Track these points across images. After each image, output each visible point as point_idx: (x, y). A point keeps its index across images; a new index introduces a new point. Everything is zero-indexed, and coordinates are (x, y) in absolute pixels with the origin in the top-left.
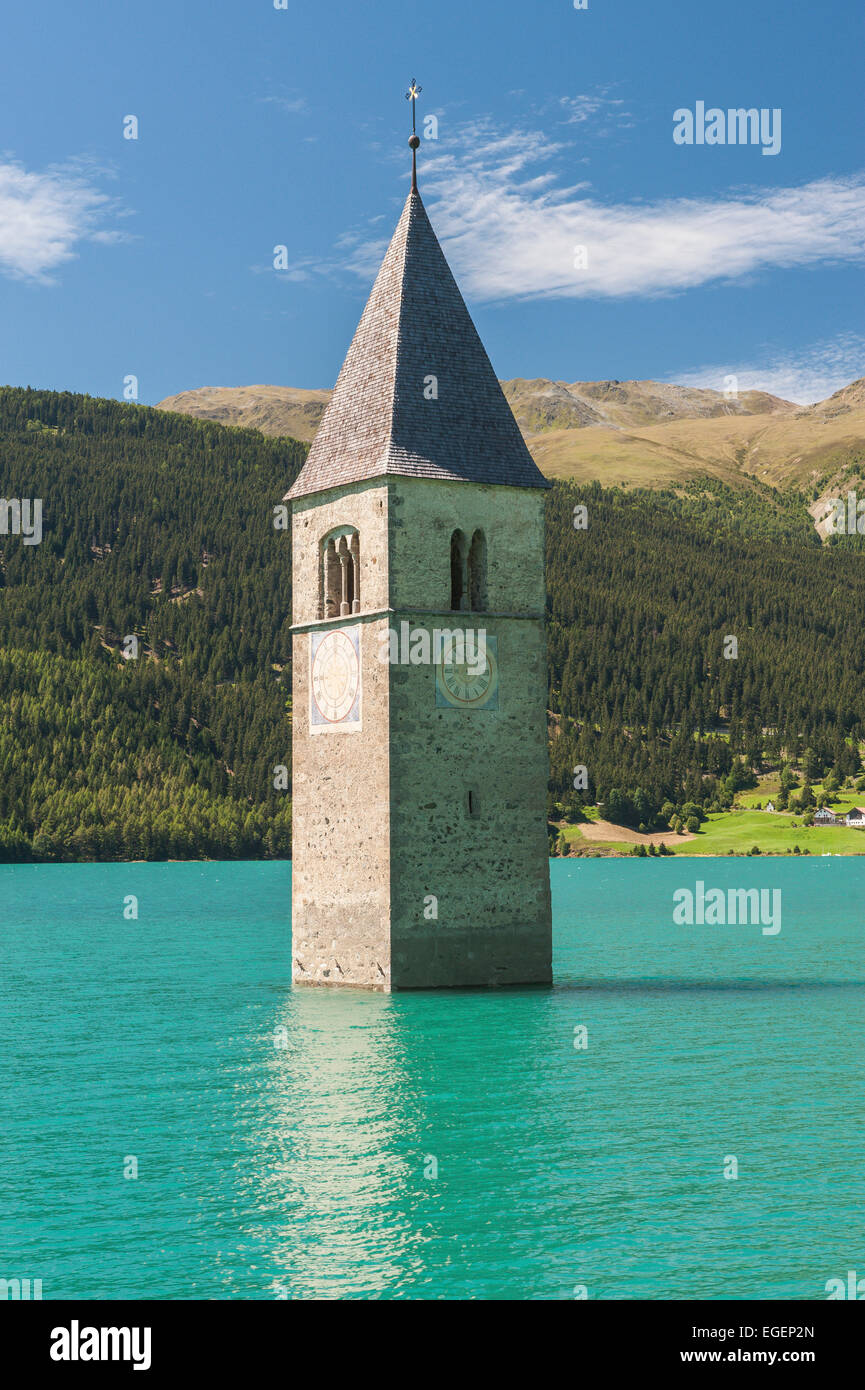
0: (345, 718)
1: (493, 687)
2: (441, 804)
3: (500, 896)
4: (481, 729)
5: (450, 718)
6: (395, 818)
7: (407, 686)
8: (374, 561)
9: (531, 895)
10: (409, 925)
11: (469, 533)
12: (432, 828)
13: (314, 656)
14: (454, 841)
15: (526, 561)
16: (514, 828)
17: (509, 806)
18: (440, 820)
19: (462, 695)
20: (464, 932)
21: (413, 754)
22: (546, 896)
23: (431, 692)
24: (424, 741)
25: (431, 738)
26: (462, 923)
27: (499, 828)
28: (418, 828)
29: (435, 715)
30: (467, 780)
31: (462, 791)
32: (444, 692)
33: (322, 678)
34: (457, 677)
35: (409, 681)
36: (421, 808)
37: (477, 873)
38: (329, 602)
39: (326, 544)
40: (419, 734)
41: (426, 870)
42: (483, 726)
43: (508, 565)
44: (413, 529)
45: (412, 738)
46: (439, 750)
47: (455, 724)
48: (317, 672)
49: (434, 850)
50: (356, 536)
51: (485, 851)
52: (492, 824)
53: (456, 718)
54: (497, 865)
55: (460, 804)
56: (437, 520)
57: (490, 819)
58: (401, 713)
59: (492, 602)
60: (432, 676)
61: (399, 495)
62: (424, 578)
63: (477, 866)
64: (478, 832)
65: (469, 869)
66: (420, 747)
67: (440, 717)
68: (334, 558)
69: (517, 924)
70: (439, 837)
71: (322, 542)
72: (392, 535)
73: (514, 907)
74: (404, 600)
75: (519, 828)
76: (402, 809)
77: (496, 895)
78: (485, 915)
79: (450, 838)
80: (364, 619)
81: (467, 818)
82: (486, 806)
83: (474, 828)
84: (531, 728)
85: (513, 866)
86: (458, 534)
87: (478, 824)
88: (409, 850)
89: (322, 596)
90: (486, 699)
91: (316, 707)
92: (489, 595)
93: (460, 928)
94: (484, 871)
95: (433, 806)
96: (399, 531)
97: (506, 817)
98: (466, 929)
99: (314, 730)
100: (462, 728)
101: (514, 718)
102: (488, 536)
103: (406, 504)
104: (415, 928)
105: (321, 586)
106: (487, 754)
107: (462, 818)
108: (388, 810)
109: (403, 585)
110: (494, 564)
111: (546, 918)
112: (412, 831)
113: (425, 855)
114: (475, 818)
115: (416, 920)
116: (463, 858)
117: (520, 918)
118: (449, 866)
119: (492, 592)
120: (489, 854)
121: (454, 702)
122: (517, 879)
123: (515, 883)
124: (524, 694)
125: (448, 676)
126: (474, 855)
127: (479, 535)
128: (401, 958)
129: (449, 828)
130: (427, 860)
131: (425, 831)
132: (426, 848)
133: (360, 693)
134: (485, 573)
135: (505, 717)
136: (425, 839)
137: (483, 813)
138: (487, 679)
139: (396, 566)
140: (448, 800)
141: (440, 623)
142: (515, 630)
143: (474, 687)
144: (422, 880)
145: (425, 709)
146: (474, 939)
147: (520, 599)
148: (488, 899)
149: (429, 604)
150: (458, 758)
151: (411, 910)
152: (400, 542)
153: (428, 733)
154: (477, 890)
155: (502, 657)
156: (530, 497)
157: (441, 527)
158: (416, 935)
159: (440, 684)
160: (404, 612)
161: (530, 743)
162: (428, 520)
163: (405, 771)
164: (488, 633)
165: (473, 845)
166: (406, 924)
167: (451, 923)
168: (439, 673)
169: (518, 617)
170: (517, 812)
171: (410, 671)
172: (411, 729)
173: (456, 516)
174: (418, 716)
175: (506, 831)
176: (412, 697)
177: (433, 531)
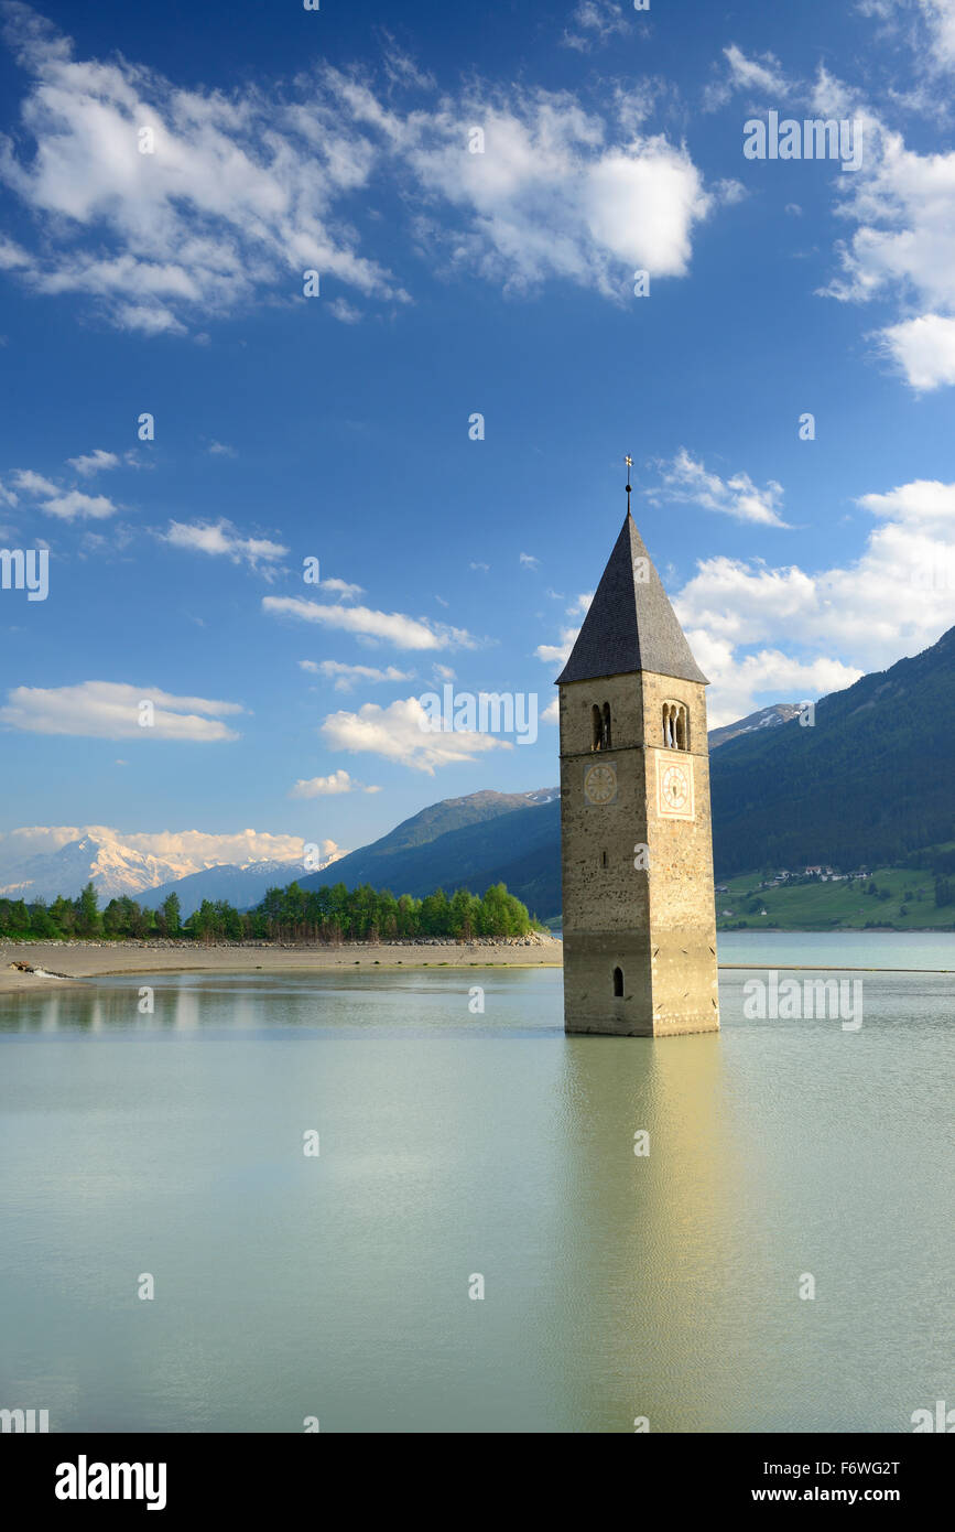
1: (614, 791)
2: (588, 861)
3: (621, 913)
4: (609, 816)
5: (592, 812)
7: (570, 796)
9: (638, 912)
10: (573, 928)
11: (601, 705)
12: (584, 874)
14: (595, 881)
15: (632, 715)
16: (628, 872)
17: (625, 860)
18: (588, 870)
19: (598, 798)
20: (601, 933)
21: (573, 834)
22: (647, 912)
23: (581, 799)
24: (579, 826)
25: (582, 824)
26: (600, 928)
27: (620, 872)
28: (576, 875)
29: (584, 811)
30: (602, 846)
31: (598, 853)
32: (590, 797)
34: (595, 788)
35: (570, 794)
36: (577, 863)
37: (608, 901)
40: (576, 823)
41: (580, 897)
42: (610, 814)
43: (623, 719)
44: (571, 710)
45: (572, 825)
46: (586, 830)
47: (595, 815)
49: (585, 886)
51: (612, 886)
52: (615, 871)
53: (595, 811)
54: (618, 894)
55: (598, 860)
56: (584, 702)
57: (614, 868)
58: (567, 812)
59: (613, 742)
60: (582, 789)
61: (564, 693)
62: (577, 737)
63: (607, 895)
64: (608, 875)
65: (603, 897)
66: (577, 829)
67: (587, 812)
69: (630, 929)
70: (587, 879)
73: (628, 919)
74: (567, 750)
75: (631, 872)
76: (567, 864)
77: (618, 912)
78: (613, 923)
79: (593, 879)
81: (601, 868)
82: (612, 860)
83: (606, 873)
84: (637, 813)
85: (627, 895)
86: (596, 707)
87: (608, 871)
88: (571, 886)
90: (611, 799)
93: (599, 931)
94: (611, 898)
95: (584, 862)
96: (564, 712)
97: (623, 866)
98: (603, 931)
100: (598, 816)
101: (627, 808)
102: (610, 705)
103: (568, 697)
104: (577, 930)
106: (612, 830)
107: (599, 868)
109: (566, 742)
110: (615, 720)
111: (646, 925)
112: (573, 876)
113: (580, 889)
114: (606, 867)
115: (577, 925)
116: (599, 890)
117: (632, 925)
118: (592, 895)
119: (613, 737)
120: (614, 888)
121: (594, 803)
122: (630, 903)
123: (628, 905)
124: (632, 793)
125: (590, 788)
126: (606, 889)
127: (606, 706)
128: (568, 947)
129: (592, 874)
130: (581, 892)
132: (579, 885)
134: (611, 726)
135: (622, 808)
136: (579, 881)
137: (611, 865)
138: (611, 787)
139: (564, 732)
140: (591, 857)
141: (586, 759)
142: (626, 756)
143: (604, 793)
144: (578, 903)
145: (579, 809)
146: (606, 937)
147: (629, 737)
148: (614, 912)
149: (581, 749)
150: (596, 834)
151: (573, 920)
152: (565, 717)
153: (580, 821)
154: (607, 909)
155: (619, 773)
156: (633, 677)
157: (586, 706)
158: (577, 933)
159: (586, 793)
160: (567, 757)
161: (637, 822)
162: (579, 703)
163: (569, 843)
164: (613, 760)
165: (604, 883)
166: (570, 928)
167: (593, 928)
168: (585, 786)
169: (627, 749)
170: (629, 863)
171: (571, 788)
172: (572, 820)
173: (594, 698)
174: (575, 813)
175: (623, 873)
176: (572, 802)
177: (582, 709)
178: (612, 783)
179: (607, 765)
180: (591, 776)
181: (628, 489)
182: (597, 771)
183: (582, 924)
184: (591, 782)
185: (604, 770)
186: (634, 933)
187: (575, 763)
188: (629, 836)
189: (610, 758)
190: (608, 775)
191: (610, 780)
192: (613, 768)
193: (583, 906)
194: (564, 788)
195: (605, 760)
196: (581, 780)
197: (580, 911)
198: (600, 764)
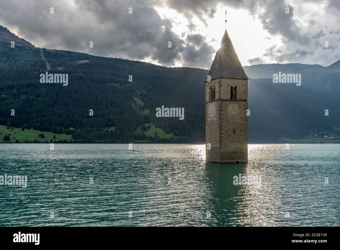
0: (213, 117)
1: (238, 112)
2: (229, 131)
3: (239, 146)
4: (235, 119)
5: (230, 117)
6: (221, 133)
7: (223, 112)
8: (217, 92)
9: (245, 146)
11: (234, 87)
13: (209, 108)
15: (244, 91)
16: (241, 135)
17: (240, 132)
18: (228, 134)
19: (232, 114)
21: (224, 123)
23: (227, 113)
25: (227, 121)
27: (239, 135)
28: (225, 135)
29: (228, 117)
30: (233, 127)
31: (232, 129)
32: (229, 113)
33: (210, 111)
34: (232, 111)
36: (225, 132)
37: (235, 142)
38: (211, 99)
39: (211, 89)
40: (225, 120)
43: (241, 92)
45: (223, 120)
46: (228, 122)
47: (231, 118)
48: (209, 110)
49: (227, 138)
50: (215, 88)
53: (231, 117)
54: (238, 141)
55: (232, 131)
56: (228, 85)
57: (237, 134)
58: (222, 117)
59: (238, 98)
61: (221, 80)
62: (226, 94)
64: (235, 136)
65: (233, 142)
66: (225, 122)
68: (212, 92)
69: (242, 150)
70: (228, 136)
71: (210, 88)
72: (220, 87)
73: (241, 148)
74: (222, 98)
75: (242, 135)
76: (222, 132)
78: (236, 149)
79: (230, 137)
80: (216, 101)
82: (236, 132)
84: (245, 119)
85: (241, 141)
86: (232, 87)
87: (235, 134)
88: (223, 138)
89: (210, 98)
90: (237, 114)
91: (209, 115)
92: (238, 97)
94: (236, 142)
95: (227, 131)
96: (221, 87)
98: (233, 151)
99: (209, 119)
101: (241, 117)
102: (237, 87)
103: (223, 82)
105: (210, 96)
106: (237, 123)
107: (232, 133)
108: (219, 132)
109: (222, 95)
110: (238, 92)
111: (247, 149)
114: (235, 133)
115: (224, 150)
116: (232, 140)
118: (230, 141)
120: (237, 139)
123: (242, 144)
124: (243, 113)
125: (230, 110)
126: (234, 139)
127: (236, 87)
128: (222, 156)
129: (230, 135)
130: (226, 140)
132: (225, 138)
133: (215, 113)
134: (237, 93)
138: (237, 111)
139: (221, 92)
141: (228, 102)
142: (242, 103)
143: (235, 112)
144: (225, 143)
145: (226, 116)
146: (234, 153)
147: (243, 98)
148: (237, 146)
149: (227, 99)
150: (232, 124)
151: (223, 148)
152: (222, 89)
154: (235, 145)
155: (240, 107)
156: (245, 80)
157: (229, 86)
158: (224, 152)
159: (229, 112)
160: (222, 100)
161: (245, 121)
162: (226, 85)
163: (222, 126)
164: (237, 103)
166: (222, 150)
167: (230, 150)
168: (228, 110)
169: (242, 101)
170: (242, 132)
171: (223, 109)
172: (223, 119)
173: (232, 84)
174: (225, 117)
175: (240, 135)
176: (224, 114)
177: (227, 87)
178: (237, 110)
179: (236, 105)
182: (232, 106)
183: (226, 149)
184: (230, 109)
185: (234, 106)
187: (225, 102)
188: (242, 125)
190: (235, 107)
191: (237, 109)
192: (238, 106)
194: (221, 109)
195: (235, 103)
196: (227, 108)
197: (226, 145)
198: (233, 104)
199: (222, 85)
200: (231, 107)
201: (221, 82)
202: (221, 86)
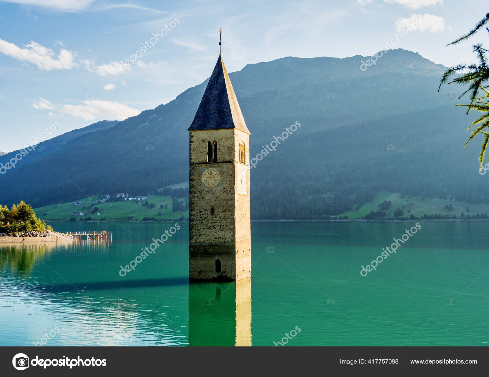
1: (219, 181)
2: (203, 212)
4: (215, 192)
5: (206, 189)
6: (191, 215)
7: (194, 182)
9: (230, 235)
10: (194, 241)
11: (213, 142)
12: (201, 218)
14: (207, 221)
15: (229, 148)
16: (224, 217)
17: (223, 212)
18: (203, 215)
19: (210, 184)
20: (210, 244)
21: (196, 199)
22: (234, 235)
23: (201, 183)
24: (199, 196)
25: (201, 195)
26: (209, 241)
27: (220, 217)
28: (197, 218)
29: (202, 189)
30: (211, 205)
31: (209, 208)
32: (205, 183)
34: (208, 179)
35: (195, 181)
36: (198, 212)
37: (213, 229)
40: (197, 194)
41: (199, 228)
42: (216, 191)
43: (223, 149)
44: (196, 143)
45: (195, 195)
46: (203, 198)
49: (201, 223)
51: (216, 223)
52: (218, 216)
53: (208, 189)
54: (219, 227)
55: (209, 211)
56: (203, 140)
57: (217, 215)
58: (193, 189)
59: (219, 159)
60: (201, 179)
61: (192, 135)
62: (199, 155)
63: (213, 227)
64: (214, 218)
65: (211, 228)
66: (198, 197)
67: (203, 189)
69: (225, 242)
70: (203, 220)
72: (190, 145)
73: (224, 238)
74: (193, 161)
75: (226, 217)
76: (192, 213)
77: (219, 235)
78: (216, 240)
79: (206, 220)
81: (210, 215)
82: (216, 212)
83: (213, 217)
85: (224, 227)
86: (209, 143)
87: (214, 216)
88: (194, 223)
90: (216, 184)
93: (208, 243)
94: (215, 228)
95: (201, 212)
97: (222, 215)
100: (209, 192)
101: (225, 189)
102: (218, 142)
103: (195, 136)
104: (196, 242)
106: (217, 198)
108: (188, 213)
109: (193, 156)
111: (234, 241)
112: (195, 218)
113: (199, 224)
115: (196, 240)
116: (209, 225)
117: (226, 241)
118: (205, 227)
119: (218, 157)
120: (217, 224)
121: (208, 185)
122: (225, 231)
123: (224, 232)
124: (228, 182)
125: (205, 179)
126: (213, 224)
127: (215, 142)
128: (192, 250)
129: (205, 218)
130: (199, 225)
131: (199, 218)
132: (198, 222)
134: (217, 152)
135: (222, 188)
136: (199, 220)
137: (216, 214)
138: (217, 179)
139: (192, 152)
140: (205, 210)
141: (203, 166)
142: (225, 165)
143: (213, 181)
144: (198, 230)
145: (199, 188)
146: (212, 245)
147: (227, 157)
148: (217, 235)
149: (201, 161)
150: (208, 199)
151: (195, 238)
152: (193, 146)
153: (200, 194)
154: (214, 233)
155: (221, 173)
156: (230, 131)
157: (204, 141)
158: (196, 244)
159: (203, 181)
160: (193, 163)
161: (230, 195)
162: (200, 140)
163: (193, 203)
164: (218, 167)
165: (212, 222)
166: (193, 241)
167: (206, 242)
168: (203, 178)
169: (226, 162)
170: (226, 213)
171: (195, 178)
172: (195, 193)
173: (208, 138)
174: (197, 189)
175: (222, 218)
176: (196, 185)
177: (202, 143)
178: (217, 177)
179: (215, 169)
180: (206, 174)
181: (220, 44)
182: (209, 172)
183: (200, 240)
184: (206, 176)
185: (213, 172)
186: (227, 244)
187: (197, 167)
188: (226, 201)
189: (216, 166)
190: (215, 173)
191: (216, 176)
192: (218, 171)
193: (200, 232)
194: (191, 178)
195: (214, 167)
196: (200, 175)
197: (199, 234)
198: (210, 169)
199: (193, 142)
200: (207, 173)
201: (192, 136)
202: (191, 143)
